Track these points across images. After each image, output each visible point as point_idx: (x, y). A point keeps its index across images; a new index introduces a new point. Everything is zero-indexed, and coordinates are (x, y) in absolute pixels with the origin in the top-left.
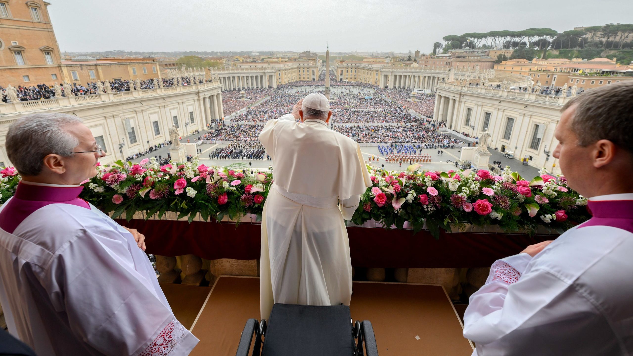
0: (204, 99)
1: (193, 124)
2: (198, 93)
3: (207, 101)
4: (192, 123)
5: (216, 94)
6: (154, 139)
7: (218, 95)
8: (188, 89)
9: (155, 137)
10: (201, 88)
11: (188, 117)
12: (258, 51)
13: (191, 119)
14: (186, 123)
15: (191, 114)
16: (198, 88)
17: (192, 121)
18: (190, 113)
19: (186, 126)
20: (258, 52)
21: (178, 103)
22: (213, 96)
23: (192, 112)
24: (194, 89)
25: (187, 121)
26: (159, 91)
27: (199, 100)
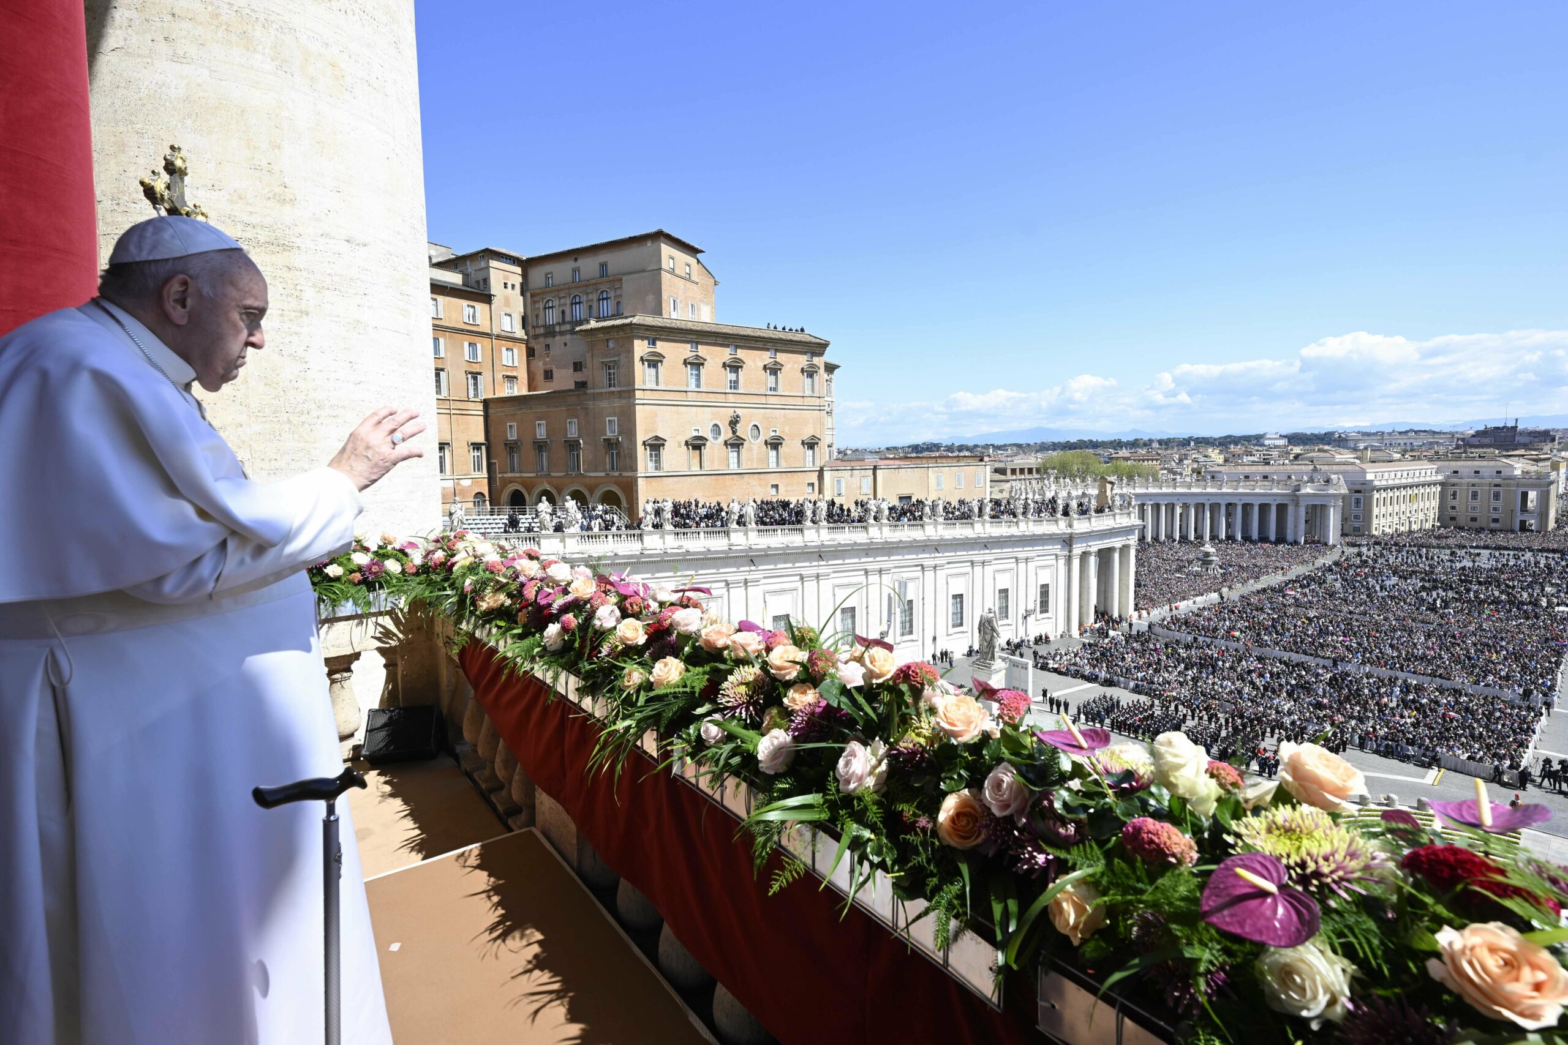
0: (1085, 556)
1: (1045, 615)
2: (1068, 541)
3: (1093, 561)
4: (1041, 612)
5: (1118, 545)
6: (948, 635)
7: (1125, 549)
8: (1046, 528)
9: (952, 630)
10: (1081, 526)
11: (1034, 595)
12: (1284, 433)
13: (1042, 602)
14: (1026, 611)
15: (1045, 590)
16: (1070, 526)
17: (1044, 606)
18: (1043, 586)
19: (1025, 617)
20: (1282, 437)
21: (1017, 559)
22: (1111, 550)
23: (1047, 586)
24: (1061, 527)
25: (1031, 607)
26: (978, 527)
27: (1069, 559)
